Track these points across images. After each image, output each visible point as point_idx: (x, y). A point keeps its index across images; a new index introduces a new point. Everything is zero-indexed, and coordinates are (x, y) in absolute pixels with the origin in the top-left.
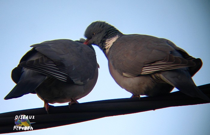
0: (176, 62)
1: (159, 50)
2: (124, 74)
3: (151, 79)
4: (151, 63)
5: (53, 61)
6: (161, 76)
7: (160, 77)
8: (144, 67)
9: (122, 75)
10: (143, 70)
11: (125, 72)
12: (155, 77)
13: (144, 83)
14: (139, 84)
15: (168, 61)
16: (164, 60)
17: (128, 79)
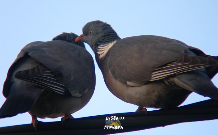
0: (194, 62)
1: (170, 50)
2: (129, 83)
3: (163, 85)
4: (162, 66)
5: (50, 70)
6: (176, 80)
7: (174, 81)
8: (154, 71)
9: (126, 84)
10: (153, 76)
11: (129, 80)
12: (168, 82)
13: (154, 91)
14: (148, 94)
15: (183, 61)
16: (179, 61)
17: (133, 88)
